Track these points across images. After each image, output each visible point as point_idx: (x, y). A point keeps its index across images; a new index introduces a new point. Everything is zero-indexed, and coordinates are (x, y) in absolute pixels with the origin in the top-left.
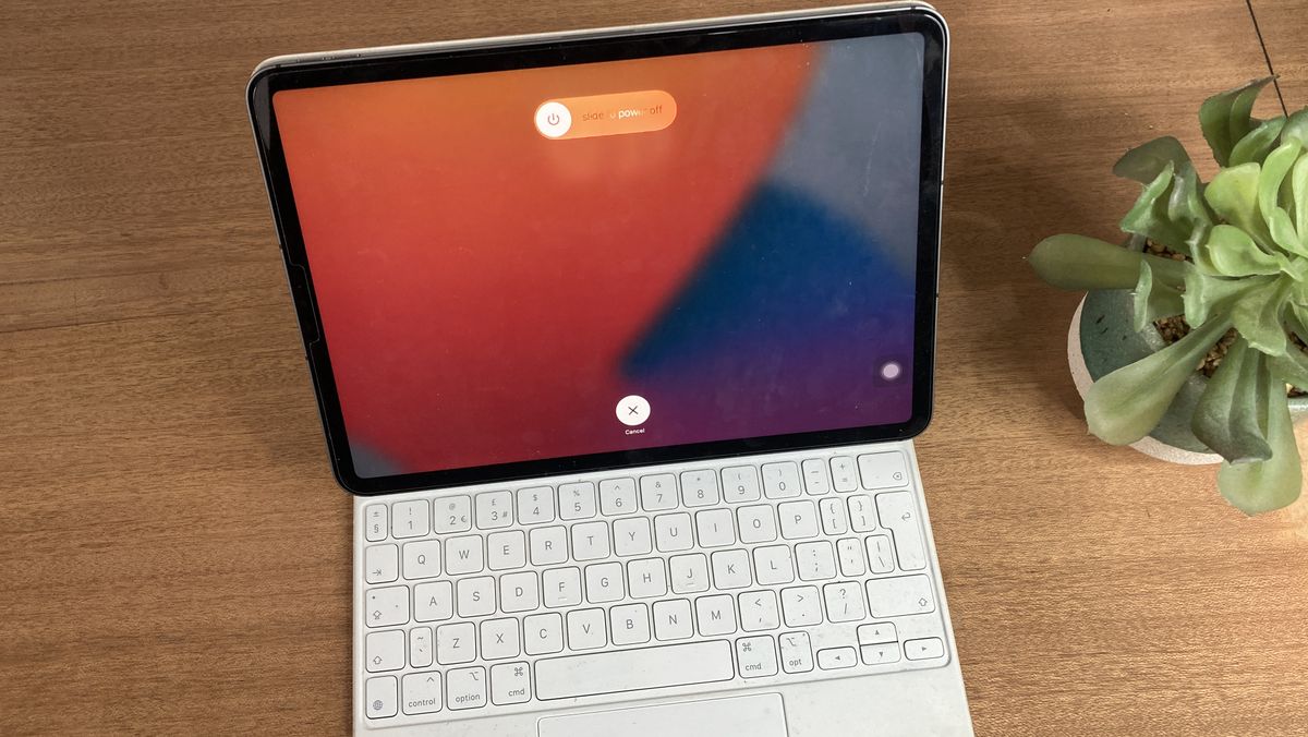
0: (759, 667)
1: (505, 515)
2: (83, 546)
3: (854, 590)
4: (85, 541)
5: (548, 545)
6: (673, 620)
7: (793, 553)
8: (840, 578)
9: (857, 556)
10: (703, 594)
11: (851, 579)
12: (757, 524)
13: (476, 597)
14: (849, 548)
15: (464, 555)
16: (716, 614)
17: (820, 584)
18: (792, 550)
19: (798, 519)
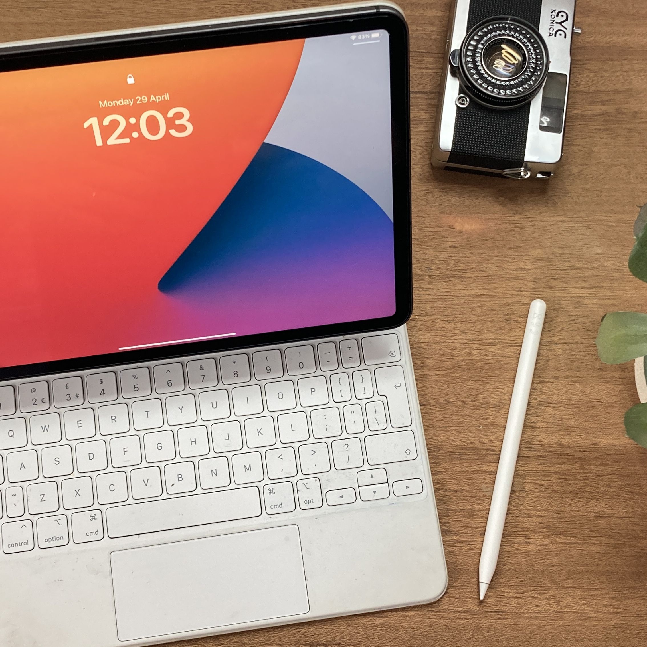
0: (281, 506)
1: (77, 396)
3: (355, 444)
5: (113, 419)
6: (214, 473)
7: (308, 417)
8: (345, 435)
9: (359, 417)
10: (238, 452)
11: (353, 436)
12: (281, 396)
13: (57, 462)
14: (353, 412)
15: (45, 429)
16: (248, 467)
17: (329, 441)
18: (308, 415)
19: (313, 390)
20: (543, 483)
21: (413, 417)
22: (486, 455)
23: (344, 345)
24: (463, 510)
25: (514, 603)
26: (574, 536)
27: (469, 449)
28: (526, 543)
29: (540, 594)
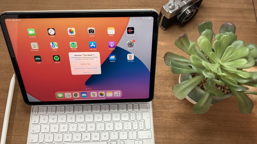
1: (63, 111)
2: (4, 72)
3: (135, 133)
4: (5, 71)
5: (71, 118)
6: (96, 136)
7: (123, 124)
8: (132, 130)
9: (136, 125)
10: (103, 131)
11: (135, 130)
12: (116, 117)
13: (55, 128)
14: (135, 124)
15: (53, 119)
16: (105, 136)
17: (128, 131)
18: (123, 123)
19: (125, 116)
20: (181, 105)
21: (151, 127)
22: (166, 98)
23: (135, 105)
24: (160, 112)
25: (173, 136)
26: (189, 119)
27: (162, 96)
28: (176, 120)
29: (180, 134)
